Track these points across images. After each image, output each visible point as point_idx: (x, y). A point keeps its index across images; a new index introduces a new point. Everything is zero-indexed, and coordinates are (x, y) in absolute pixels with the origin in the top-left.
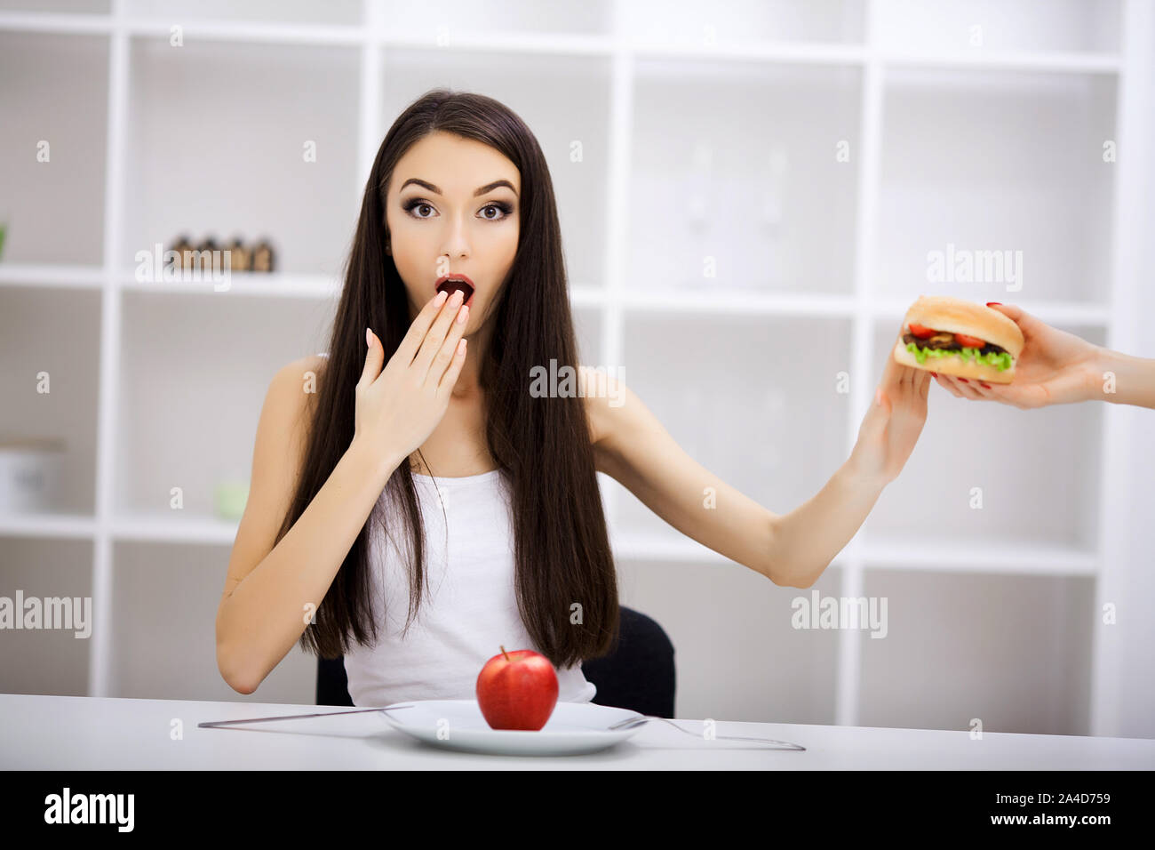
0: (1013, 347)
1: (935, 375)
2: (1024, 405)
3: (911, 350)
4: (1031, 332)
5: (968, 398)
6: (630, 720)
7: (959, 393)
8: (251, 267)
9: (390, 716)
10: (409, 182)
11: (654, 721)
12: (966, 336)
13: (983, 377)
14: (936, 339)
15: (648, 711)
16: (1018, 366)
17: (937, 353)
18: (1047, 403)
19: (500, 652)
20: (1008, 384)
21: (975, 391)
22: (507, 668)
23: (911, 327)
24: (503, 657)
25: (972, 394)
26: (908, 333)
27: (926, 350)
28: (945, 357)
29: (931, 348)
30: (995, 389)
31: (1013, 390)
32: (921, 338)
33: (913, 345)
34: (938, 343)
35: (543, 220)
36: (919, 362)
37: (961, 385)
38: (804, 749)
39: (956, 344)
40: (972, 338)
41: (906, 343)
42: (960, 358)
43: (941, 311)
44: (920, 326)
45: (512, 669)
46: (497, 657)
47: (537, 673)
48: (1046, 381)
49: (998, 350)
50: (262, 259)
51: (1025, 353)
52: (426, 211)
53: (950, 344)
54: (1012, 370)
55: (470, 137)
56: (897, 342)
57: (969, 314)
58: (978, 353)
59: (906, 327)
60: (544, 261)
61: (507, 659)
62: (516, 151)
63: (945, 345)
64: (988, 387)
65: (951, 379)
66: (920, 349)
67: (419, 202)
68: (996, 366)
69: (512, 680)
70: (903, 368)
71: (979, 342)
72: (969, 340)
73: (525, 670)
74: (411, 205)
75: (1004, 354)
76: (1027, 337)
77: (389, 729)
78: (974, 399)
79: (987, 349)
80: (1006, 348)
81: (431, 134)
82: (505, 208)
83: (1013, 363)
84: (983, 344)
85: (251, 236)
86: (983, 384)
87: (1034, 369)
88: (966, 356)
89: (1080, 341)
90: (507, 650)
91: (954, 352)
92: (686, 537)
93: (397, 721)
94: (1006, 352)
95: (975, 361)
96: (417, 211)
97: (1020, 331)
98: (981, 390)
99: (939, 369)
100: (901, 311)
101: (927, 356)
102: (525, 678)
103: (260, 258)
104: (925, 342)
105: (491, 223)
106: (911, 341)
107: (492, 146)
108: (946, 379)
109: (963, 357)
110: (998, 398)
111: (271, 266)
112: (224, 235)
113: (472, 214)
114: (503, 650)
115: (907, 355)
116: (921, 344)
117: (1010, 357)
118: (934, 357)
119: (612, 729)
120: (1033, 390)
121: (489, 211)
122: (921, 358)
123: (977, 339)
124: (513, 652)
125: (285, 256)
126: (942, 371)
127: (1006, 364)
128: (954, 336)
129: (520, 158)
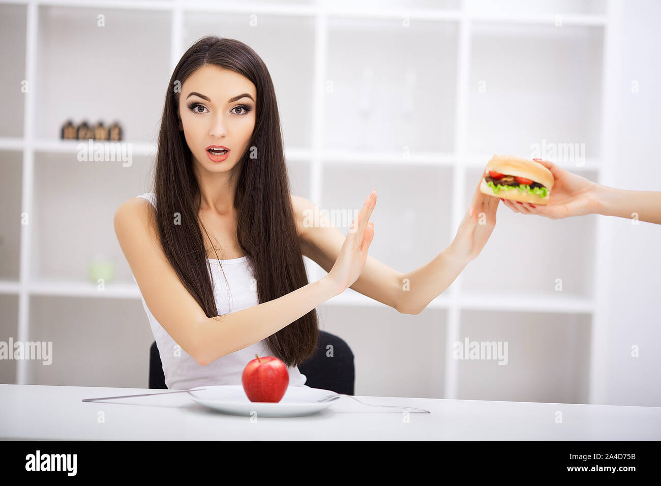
0: (548, 184)
1: (503, 200)
2: (553, 217)
3: (490, 185)
4: (558, 175)
5: (522, 213)
6: (330, 397)
7: (517, 210)
8: (109, 138)
9: (192, 395)
10: (192, 94)
11: (344, 397)
12: (522, 178)
13: (531, 202)
14: (504, 179)
15: (340, 391)
16: (551, 195)
17: (505, 188)
18: (567, 216)
19: (255, 358)
20: (545, 205)
21: (526, 209)
22: (260, 367)
23: (490, 172)
24: (257, 361)
25: (524, 211)
26: (488, 176)
27: (499, 186)
28: (510, 189)
29: (502, 185)
30: (538, 208)
31: (548, 208)
32: (496, 179)
33: (491, 183)
34: (506, 181)
35: (269, 113)
36: (495, 193)
37: (518, 206)
38: (429, 413)
39: (516, 182)
40: (525, 179)
41: (487, 181)
42: (519, 191)
43: (507, 163)
44: (495, 172)
45: (263, 368)
46: (254, 361)
47: (277, 370)
48: (565, 203)
49: (540, 186)
50: (115, 134)
51: (554, 187)
52: (201, 109)
53: (513, 182)
54: (547, 197)
55: (226, 68)
56: (481, 181)
57: (524, 165)
58: (528, 188)
59: (487, 172)
60: (270, 137)
61: (260, 362)
62: (254, 75)
63: (510, 183)
64: (534, 207)
65: (513, 202)
66: (496, 185)
67: (198, 104)
68: (539, 195)
69: (262, 374)
70: (484, 196)
71: (528, 181)
72: (523, 180)
73: (270, 368)
74: (193, 106)
75: (543, 188)
76: (555, 178)
77: (193, 402)
78: (525, 214)
79: (534, 185)
80: (544, 184)
81: (205, 65)
82: (247, 108)
83: (548, 193)
84: (531, 182)
85: (109, 121)
86: (532, 206)
87: (559, 196)
88: (521, 189)
89: (585, 180)
90: (259, 357)
91: (515, 187)
92: (354, 291)
93: (196, 397)
94: (544, 187)
95: (527, 192)
96: (196, 109)
97: (552, 175)
98: (530, 209)
99: (506, 196)
100: (484, 163)
101: (499, 189)
102: (270, 373)
103: (114, 133)
104: (499, 181)
105: (239, 116)
106: (490, 181)
107: (240, 73)
108: (509, 203)
109: (520, 189)
110: (540, 213)
111: (120, 138)
112: (93, 120)
113: (228, 112)
114: (257, 357)
115: (488, 189)
116: (496, 182)
117: (547, 190)
118: (503, 190)
119: (320, 401)
120: (559, 209)
121: (238, 109)
122: (496, 190)
123: (528, 180)
124: (263, 358)
125: (128, 132)
126: (508, 198)
127: (545, 194)
128: (515, 177)
129: (256, 80)
